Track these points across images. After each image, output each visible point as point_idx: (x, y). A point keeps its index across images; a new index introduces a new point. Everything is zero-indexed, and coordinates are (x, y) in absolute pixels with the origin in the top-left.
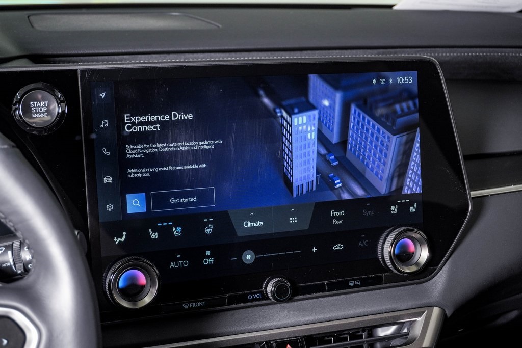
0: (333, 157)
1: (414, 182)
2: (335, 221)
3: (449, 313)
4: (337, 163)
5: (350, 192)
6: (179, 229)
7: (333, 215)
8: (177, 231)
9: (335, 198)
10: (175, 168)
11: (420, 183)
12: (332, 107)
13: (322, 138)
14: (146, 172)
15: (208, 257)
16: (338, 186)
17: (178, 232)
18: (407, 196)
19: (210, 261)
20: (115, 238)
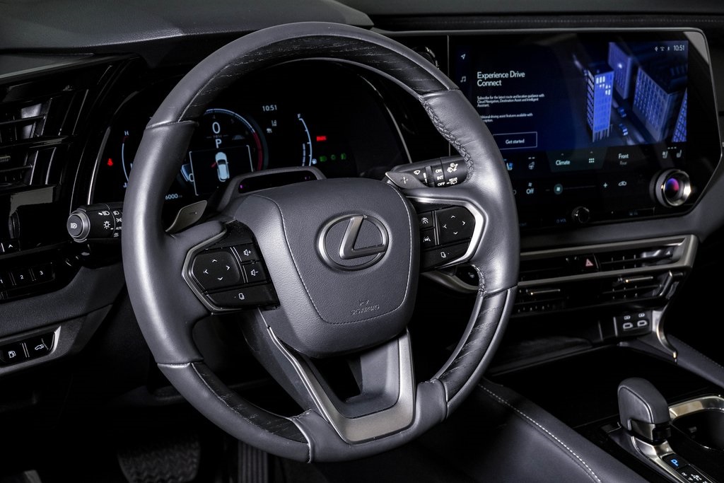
0: (622, 110)
1: (681, 133)
2: (621, 163)
3: (702, 240)
4: (624, 115)
5: (635, 140)
6: (511, 165)
7: (620, 157)
9: (622, 144)
10: (510, 116)
11: (685, 134)
12: (624, 69)
13: (616, 95)
14: (490, 119)
15: (530, 188)
16: (625, 134)
18: (675, 144)
19: (532, 191)
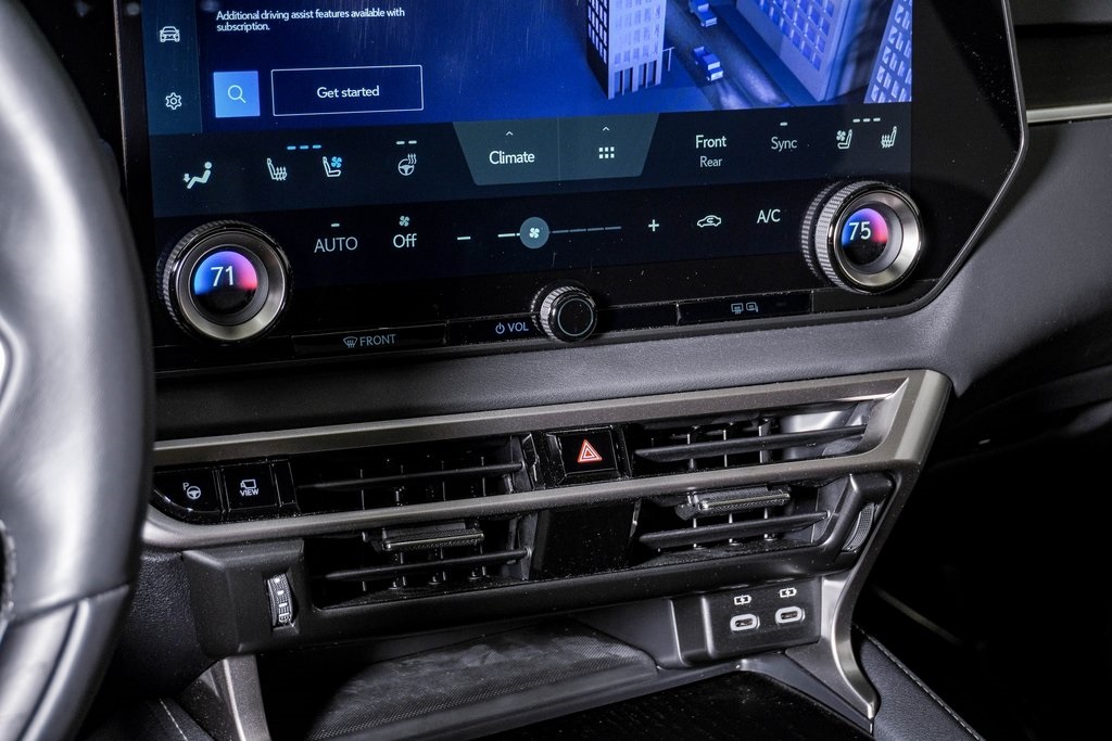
0: (704, 7)
1: (894, 74)
2: (704, 161)
3: (960, 387)
4: (713, 21)
5: (744, 92)
6: (337, 161)
7: (701, 145)
8: (332, 167)
9: (708, 107)
10: (328, 14)
11: (908, 80)
14: (261, 21)
15: (405, 231)
16: (714, 77)
17: (335, 168)
18: (876, 109)
19: (410, 240)
20: (187, 175)
